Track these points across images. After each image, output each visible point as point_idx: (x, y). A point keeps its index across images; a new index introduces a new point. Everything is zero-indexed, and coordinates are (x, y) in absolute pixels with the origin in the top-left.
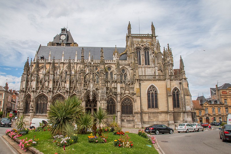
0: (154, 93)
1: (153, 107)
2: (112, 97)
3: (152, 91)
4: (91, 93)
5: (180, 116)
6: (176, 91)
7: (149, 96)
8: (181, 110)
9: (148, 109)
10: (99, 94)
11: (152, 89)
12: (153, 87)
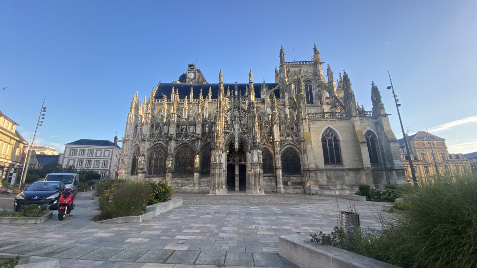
0: (333, 140)
1: (333, 162)
2: (267, 147)
3: (329, 136)
4: (236, 139)
5: (382, 177)
6: (370, 137)
7: (324, 146)
8: (383, 166)
9: (325, 165)
10: (249, 140)
11: (329, 134)
12: (330, 131)
